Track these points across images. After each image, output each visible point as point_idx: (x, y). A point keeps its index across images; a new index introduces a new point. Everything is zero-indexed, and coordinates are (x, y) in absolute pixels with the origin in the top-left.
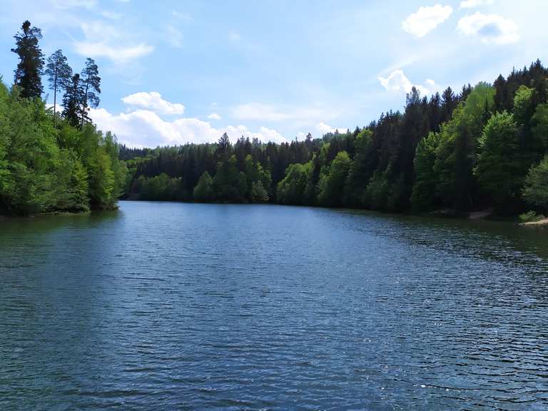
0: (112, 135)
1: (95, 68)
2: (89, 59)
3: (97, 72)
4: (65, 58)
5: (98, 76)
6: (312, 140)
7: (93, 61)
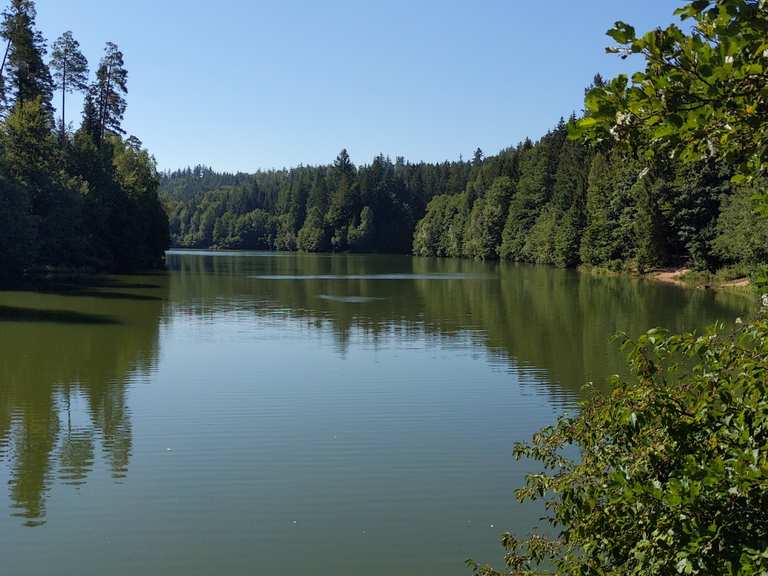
0: (150, 156)
1: (119, 56)
2: (110, 43)
3: (122, 63)
4: (76, 43)
5: (123, 67)
6: (482, 159)
7: (116, 46)
